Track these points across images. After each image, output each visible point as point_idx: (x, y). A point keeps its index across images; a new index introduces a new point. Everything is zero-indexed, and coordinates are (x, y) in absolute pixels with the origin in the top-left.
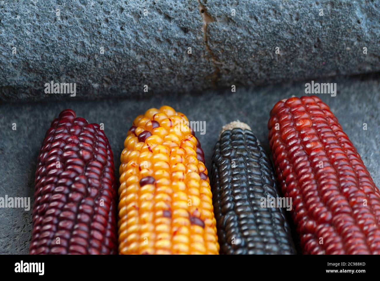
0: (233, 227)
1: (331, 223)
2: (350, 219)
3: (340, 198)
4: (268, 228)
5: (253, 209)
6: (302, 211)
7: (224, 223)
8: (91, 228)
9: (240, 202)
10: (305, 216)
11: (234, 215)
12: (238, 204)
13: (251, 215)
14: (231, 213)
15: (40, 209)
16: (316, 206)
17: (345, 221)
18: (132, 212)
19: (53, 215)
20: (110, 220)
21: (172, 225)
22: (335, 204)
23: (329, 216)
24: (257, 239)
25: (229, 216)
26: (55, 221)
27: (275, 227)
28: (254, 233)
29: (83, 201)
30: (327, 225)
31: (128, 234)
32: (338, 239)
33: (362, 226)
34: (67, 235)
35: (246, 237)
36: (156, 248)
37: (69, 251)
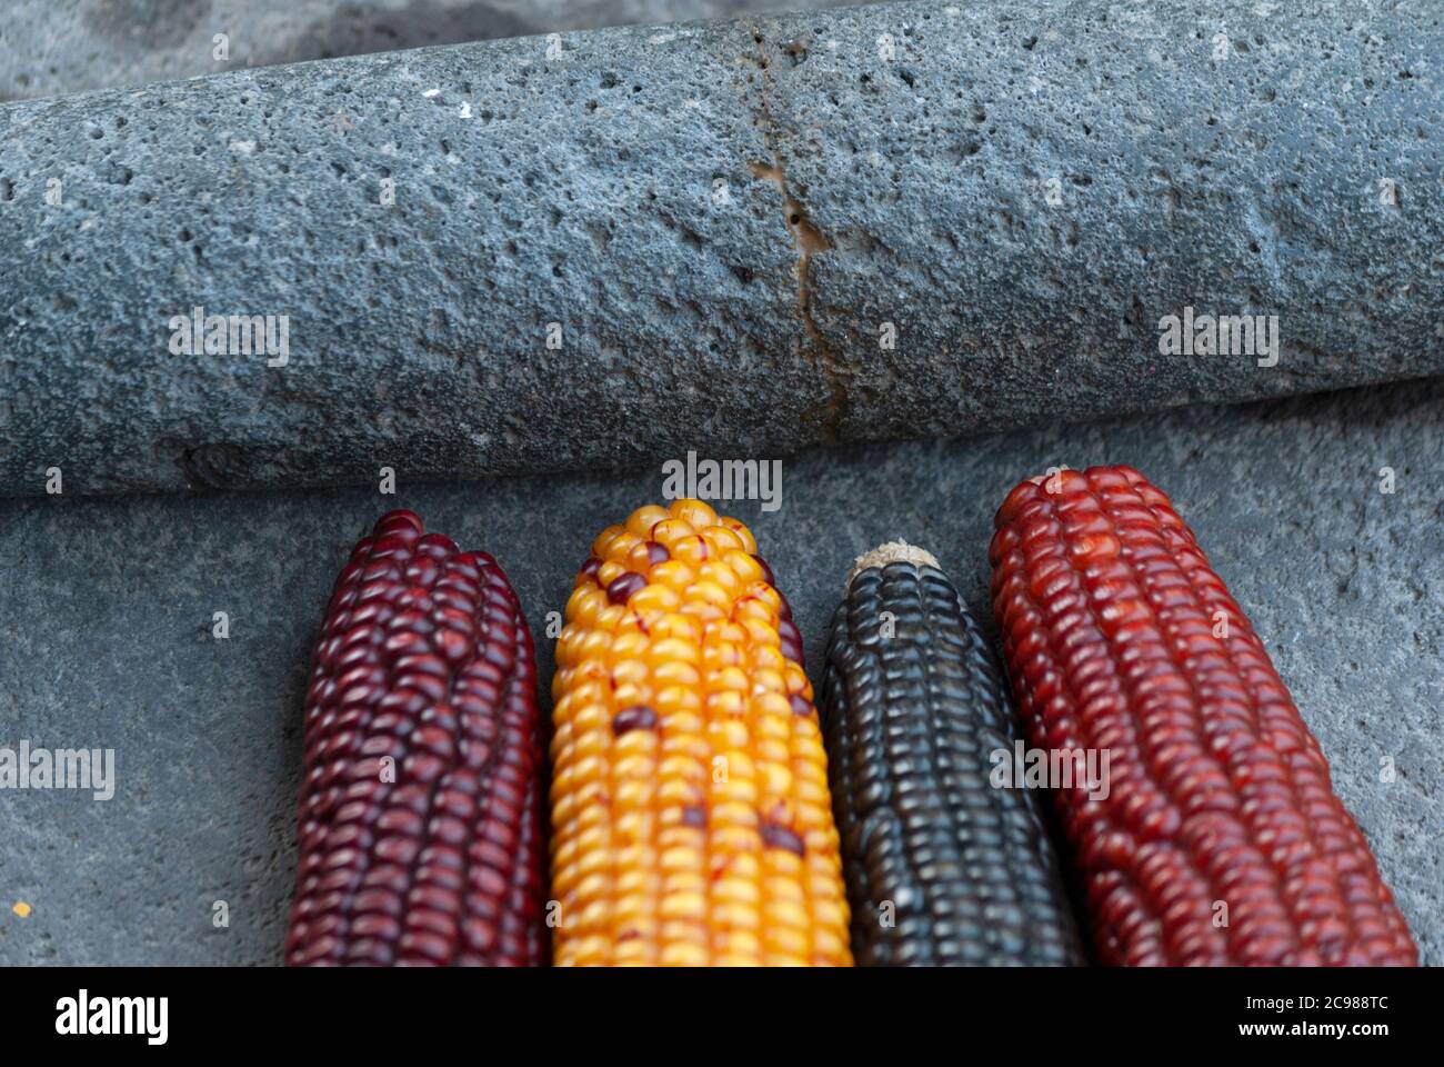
0: (889, 854)
1: (1179, 840)
2: (1233, 827)
3: (1205, 766)
4: (993, 856)
5: (948, 801)
7: (864, 843)
8: (470, 861)
9: (909, 782)
10: (1100, 819)
11: (891, 820)
12: (905, 786)
13: (943, 820)
14: (882, 812)
15: (319, 803)
16: (1134, 791)
17: (1220, 835)
18: (591, 813)
19: (358, 822)
20: (527, 834)
21: (708, 850)
22: (1190, 783)
23: (1172, 820)
24: (960, 889)
25: (876, 822)
26: (365, 839)
27: (1014, 853)
28: (951, 871)
29: (447, 780)
30: (1166, 847)
31: (580, 878)
32: (1199, 887)
33: (1268, 849)
34: (400, 882)
35: (928, 883)
36: (662, 919)
37: (405, 928)
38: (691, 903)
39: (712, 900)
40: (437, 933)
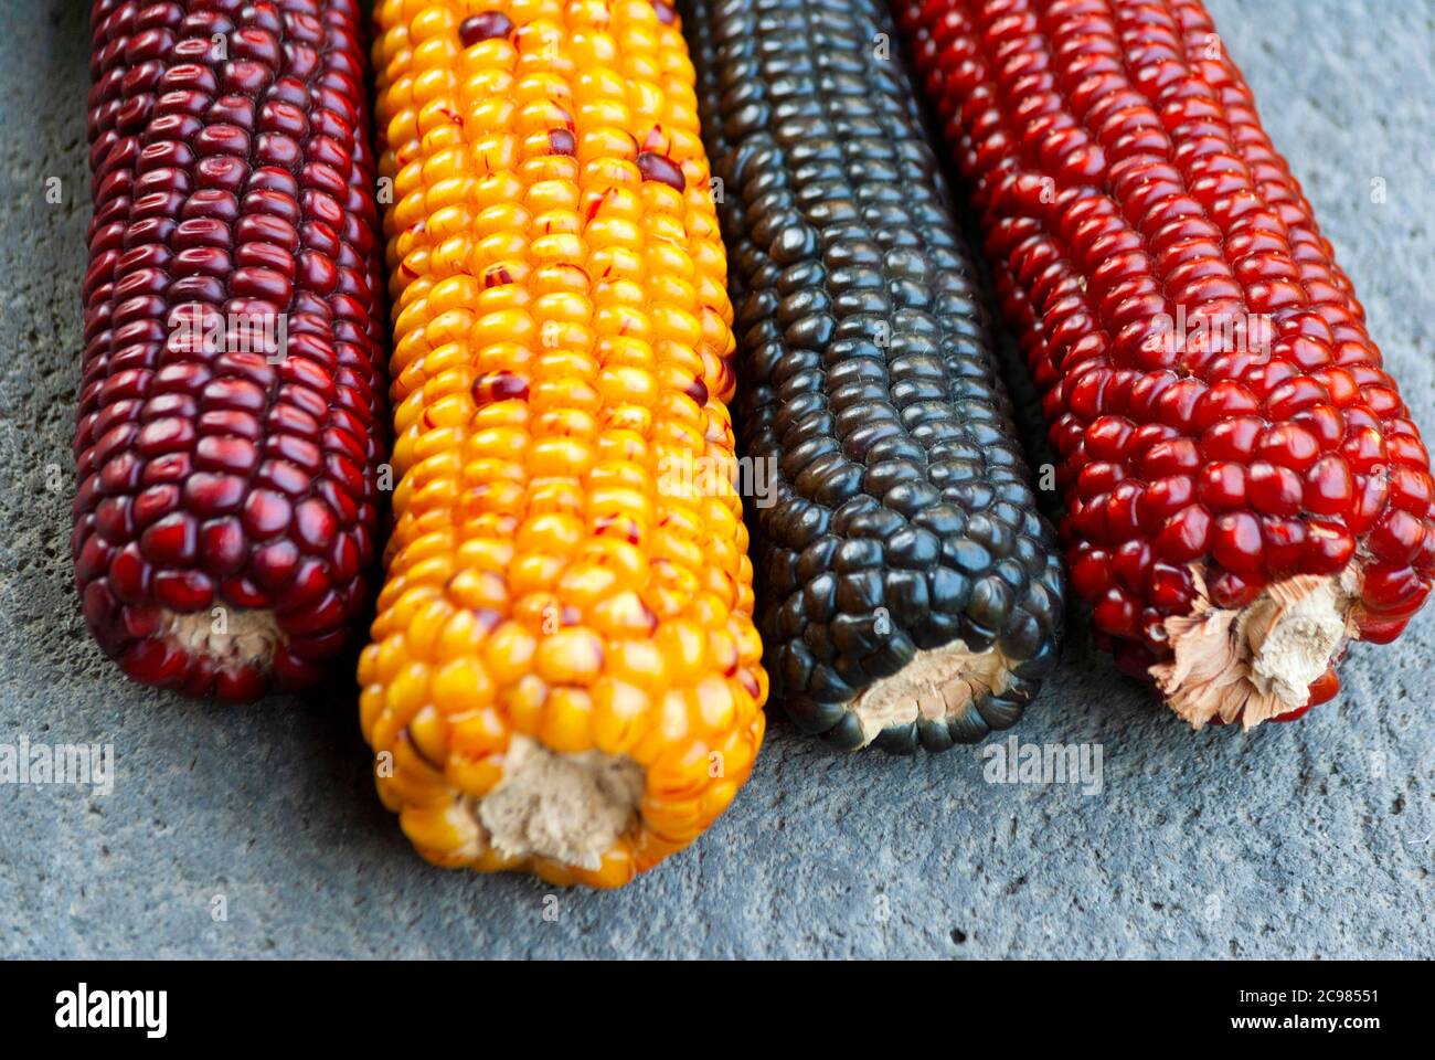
0: (769, 189)
1: (1103, 184)
2: (1168, 172)
3: (1132, 100)
4: (890, 194)
5: (836, 128)
6: (996, 140)
7: (738, 173)
8: (305, 184)
9: (792, 104)
10: (1008, 155)
11: (770, 148)
12: (785, 110)
13: (831, 150)
14: (757, 138)
15: (123, 111)
16: (1050, 125)
17: (1154, 181)
18: (439, 133)
19: (173, 135)
20: (358, 154)
21: (580, 183)
22: (1115, 120)
23: (1096, 161)
24: (855, 232)
25: (751, 150)
26: (184, 156)
27: (910, 191)
28: (844, 211)
29: (273, 90)
30: (1089, 192)
31: (429, 210)
32: (1131, 240)
33: (1207, 198)
34: (228, 207)
35: (821, 224)
36: (534, 261)
37: (238, 262)
38: (567, 244)
39: (591, 243)
40: (274, 267)
